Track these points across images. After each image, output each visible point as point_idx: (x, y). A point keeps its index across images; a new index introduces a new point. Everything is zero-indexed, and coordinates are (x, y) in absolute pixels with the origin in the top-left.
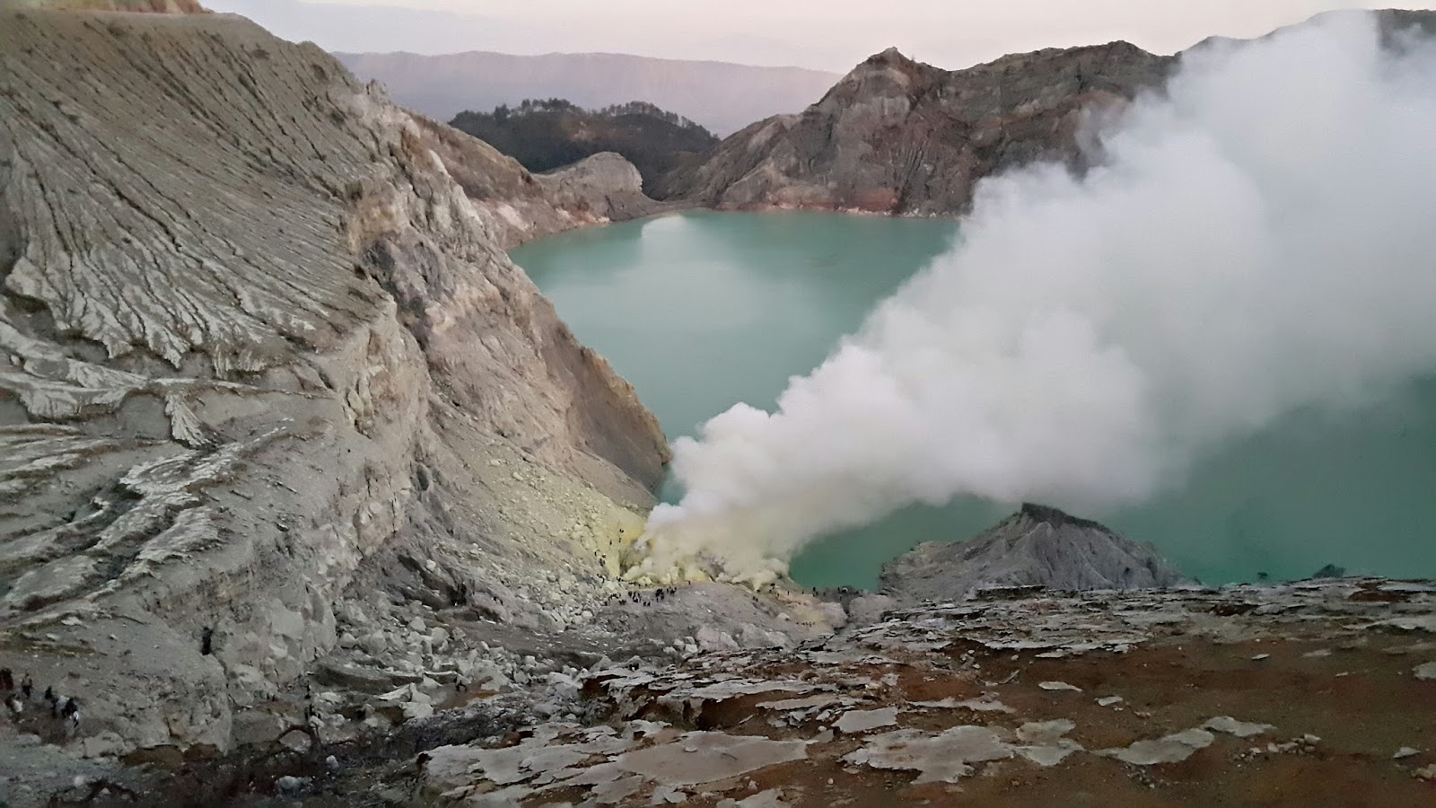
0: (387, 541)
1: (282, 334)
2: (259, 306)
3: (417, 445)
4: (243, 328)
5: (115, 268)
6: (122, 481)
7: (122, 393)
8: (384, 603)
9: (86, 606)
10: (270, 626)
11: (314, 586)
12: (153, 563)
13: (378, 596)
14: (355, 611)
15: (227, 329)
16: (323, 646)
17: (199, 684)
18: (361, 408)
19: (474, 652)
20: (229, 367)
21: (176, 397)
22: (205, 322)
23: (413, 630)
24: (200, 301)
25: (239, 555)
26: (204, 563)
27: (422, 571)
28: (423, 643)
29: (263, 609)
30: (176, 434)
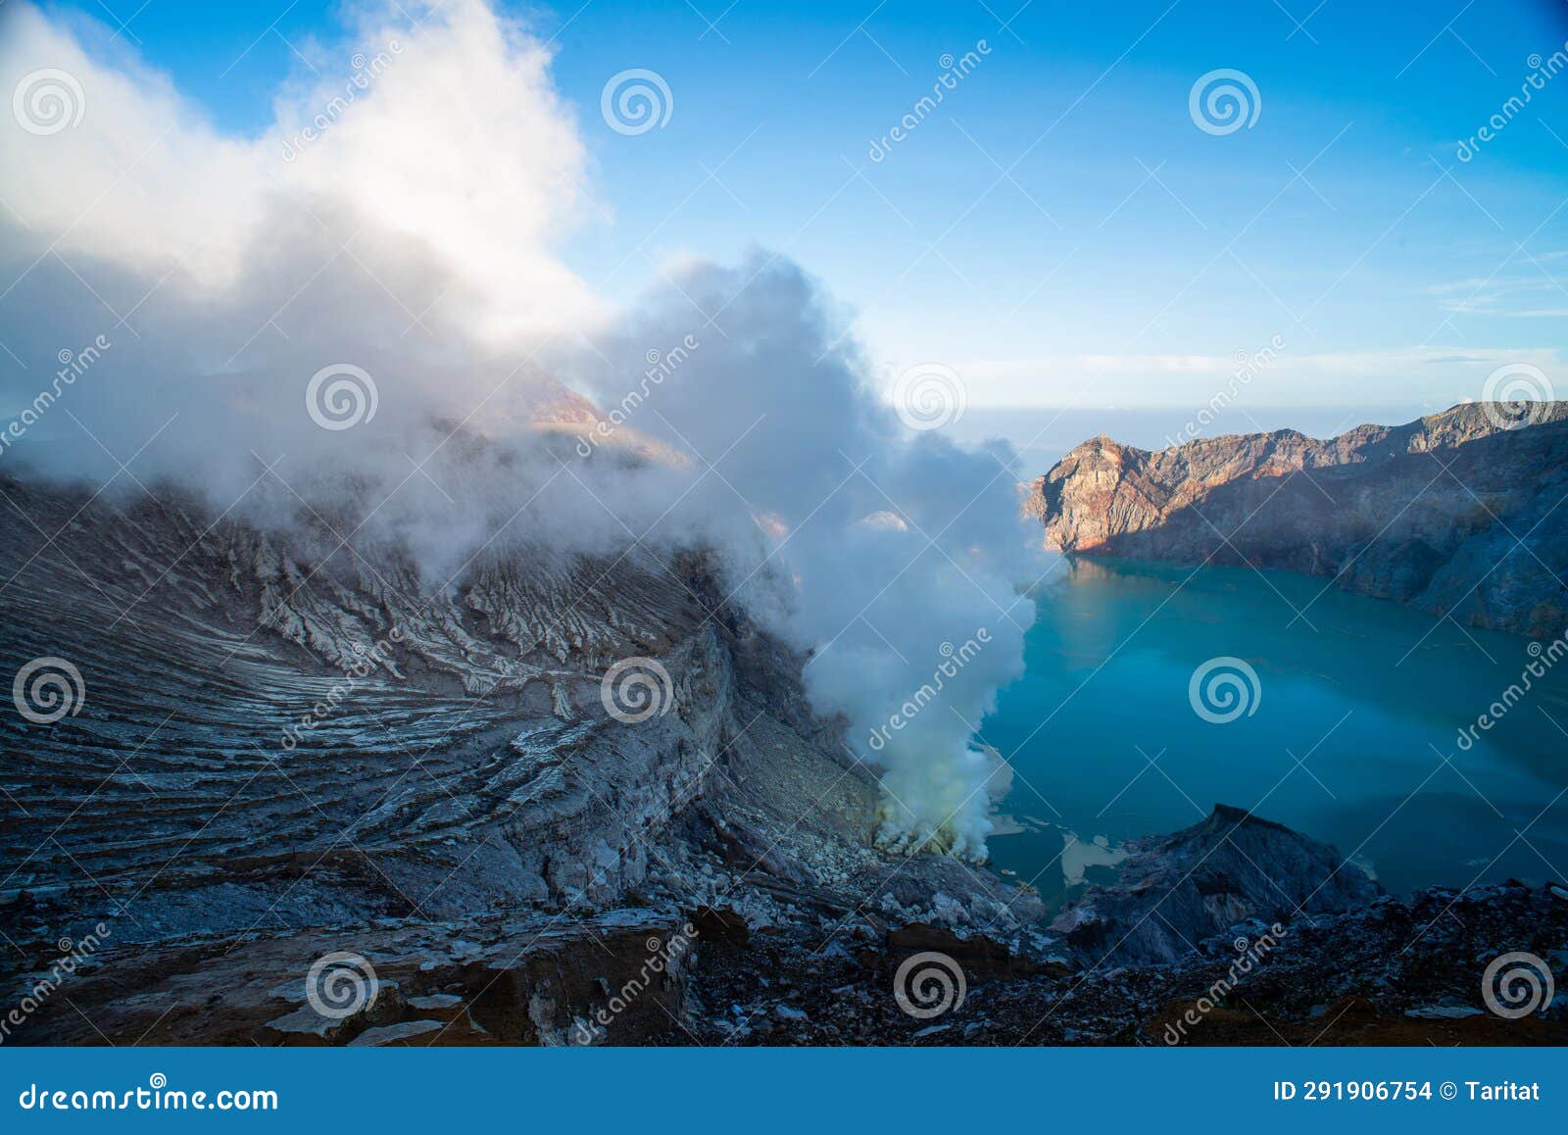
0: (691, 802)
1: (633, 642)
2: (621, 622)
3: (723, 730)
4: (609, 637)
5: (532, 592)
6: (513, 743)
7: (525, 679)
8: (684, 852)
9: (462, 832)
10: (595, 860)
11: (632, 833)
12: (515, 805)
13: (679, 844)
14: (660, 854)
15: (599, 638)
16: (634, 879)
17: (527, 898)
18: (683, 699)
19: (748, 897)
20: (597, 664)
21: (560, 684)
22: (585, 632)
23: (703, 873)
24: (585, 618)
25: (577, 804)
26: (551, 808)
27: (716, 829)
28: (710, 885)
29: (590, 846)
30: (557, 711)
